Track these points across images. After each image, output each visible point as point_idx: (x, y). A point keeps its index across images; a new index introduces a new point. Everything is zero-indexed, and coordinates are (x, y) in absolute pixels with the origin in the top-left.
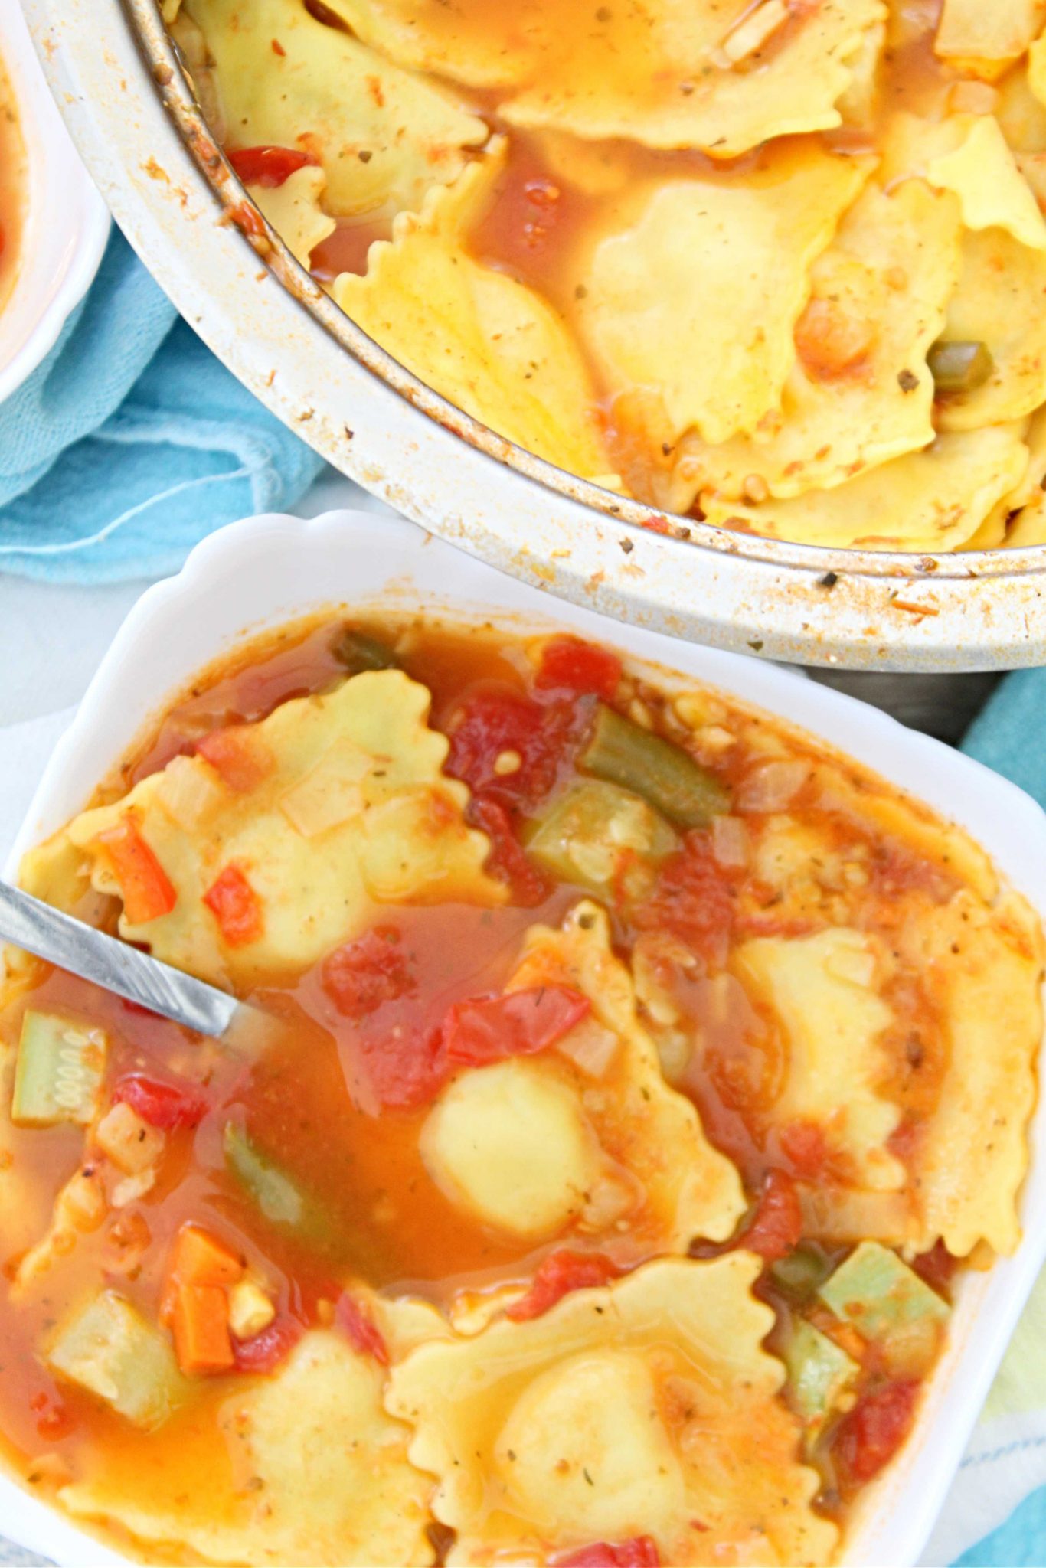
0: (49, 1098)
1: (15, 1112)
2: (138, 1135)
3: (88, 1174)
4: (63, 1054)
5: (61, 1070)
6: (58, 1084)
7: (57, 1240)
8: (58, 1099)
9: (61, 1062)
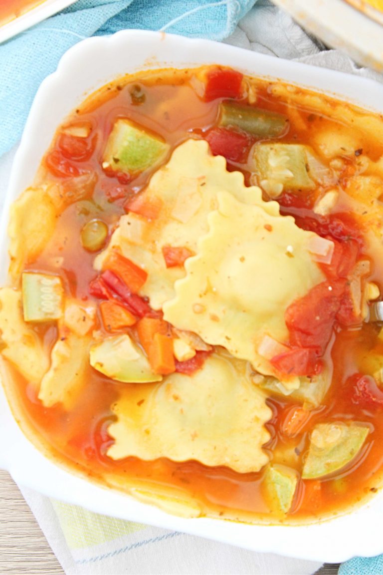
0: (40, 309)
1: (26, 319)
2: (82, 318)
3: (63, 339)
4: (43, 289)
5: (42, 297)
6: (43, 303)
7: (56, 370)
8: (44, 309)
9: (42, 293)
